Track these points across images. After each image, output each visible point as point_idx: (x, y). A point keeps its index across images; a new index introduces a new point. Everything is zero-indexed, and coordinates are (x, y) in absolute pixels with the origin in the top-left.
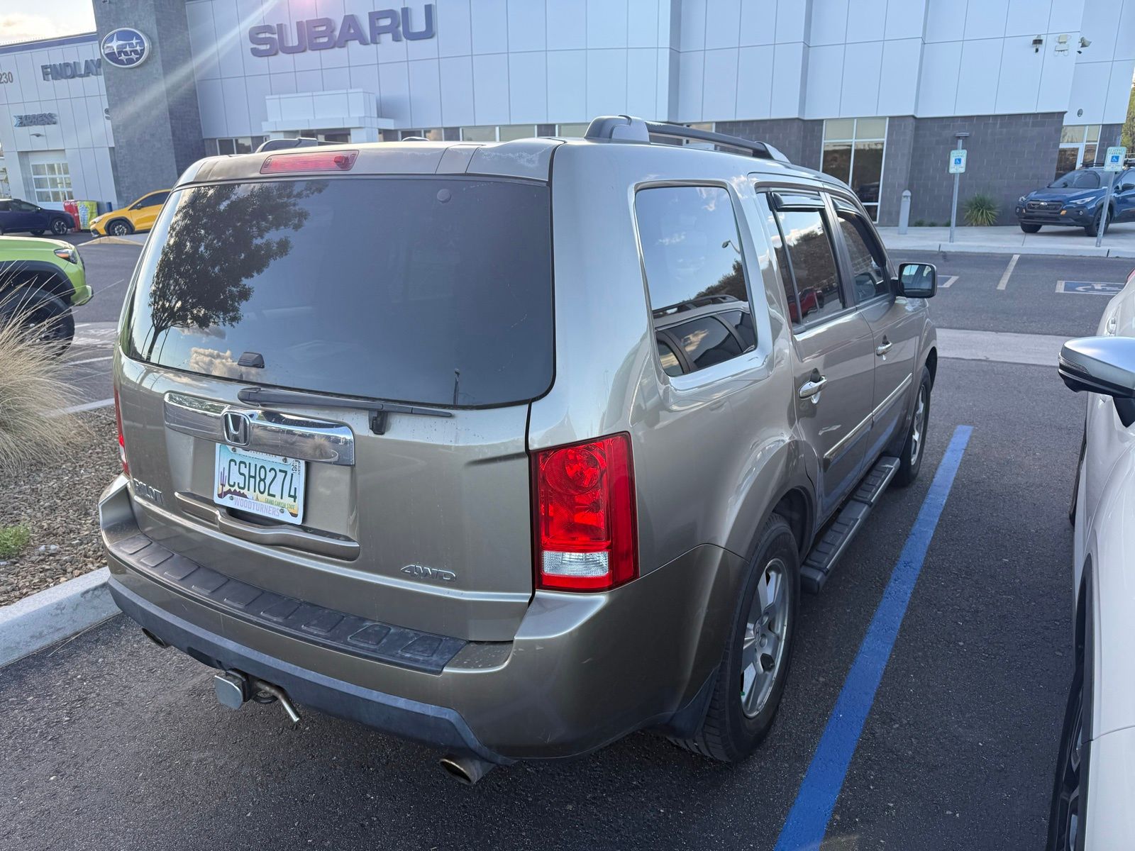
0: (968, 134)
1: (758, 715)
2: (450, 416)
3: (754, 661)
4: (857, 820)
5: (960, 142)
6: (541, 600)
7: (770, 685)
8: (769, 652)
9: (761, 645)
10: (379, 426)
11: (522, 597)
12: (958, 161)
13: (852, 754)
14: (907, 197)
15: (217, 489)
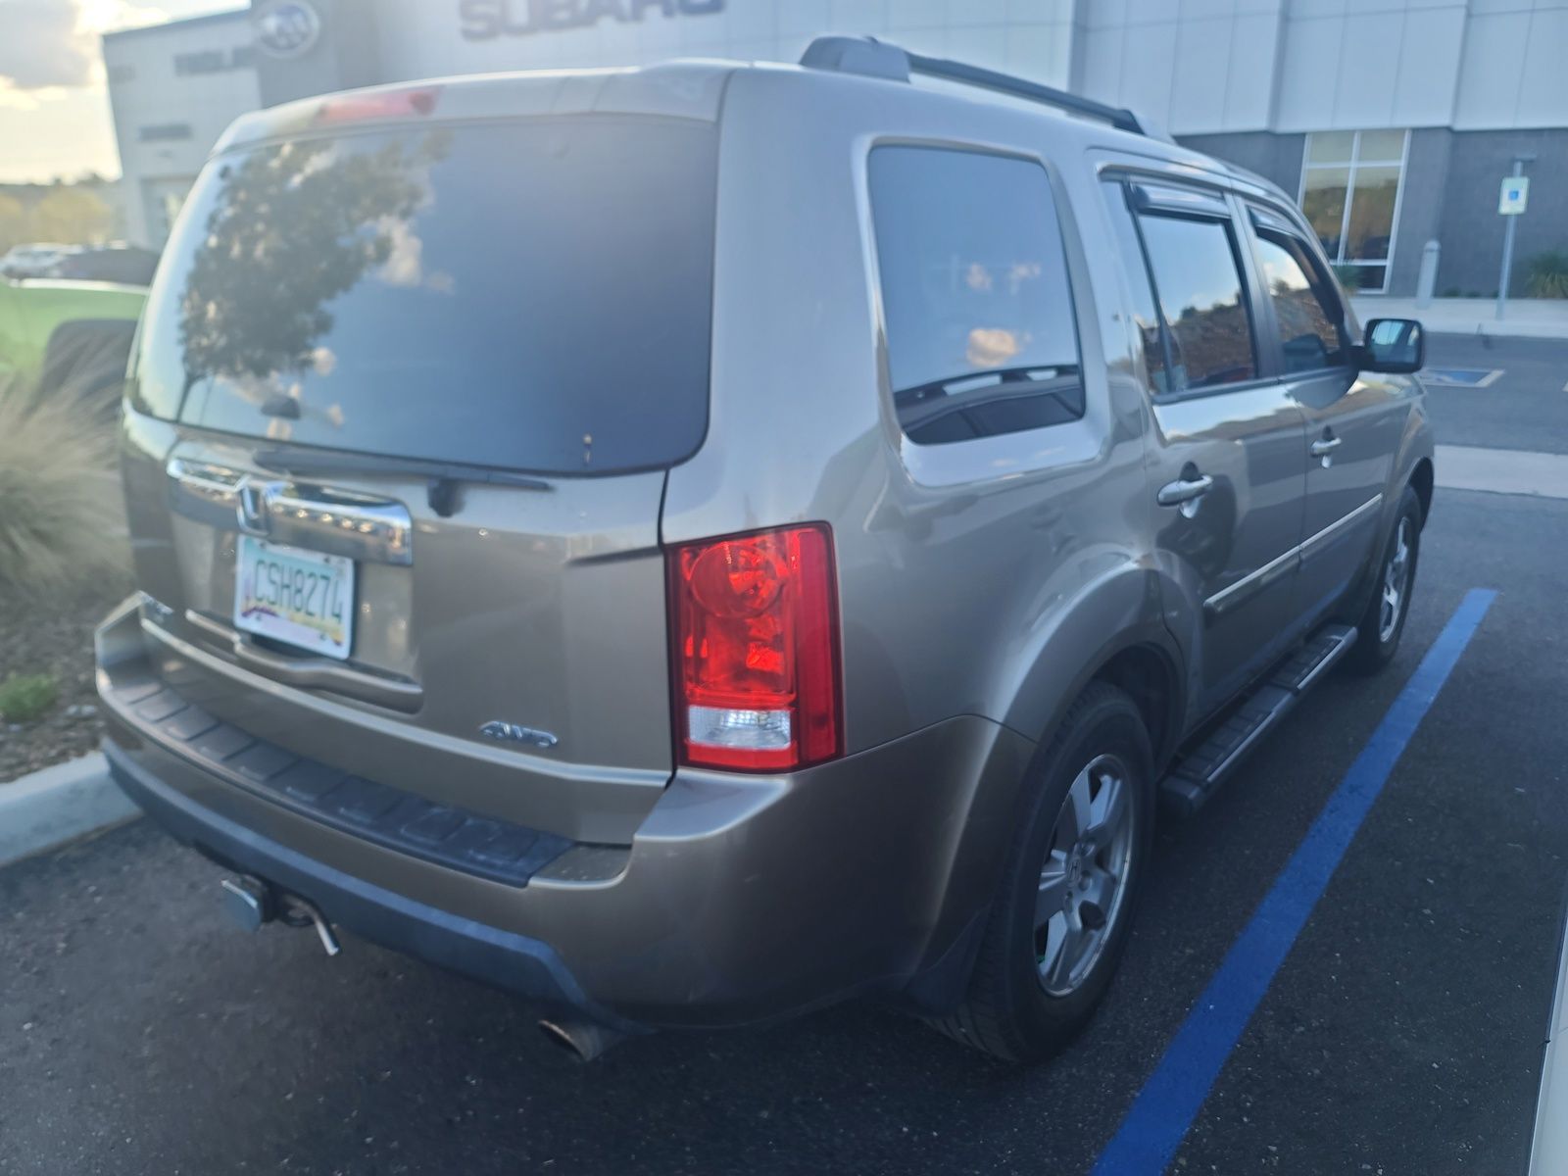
0: (1534, 156)
1: (1071, 993)
2: (545, 488)
3: (1068, 911)
4: (1214, 1167)
5: (1518, 167)
6: (687, 784)
7: (1096, 951)
8: (1094, 898)
9: (1082, 887)
10: (444, 501)
11: (654, 777)
12: (1515, 195)
13: (1220, 1066)
14: (1432, 251)
15: (240, 605)
